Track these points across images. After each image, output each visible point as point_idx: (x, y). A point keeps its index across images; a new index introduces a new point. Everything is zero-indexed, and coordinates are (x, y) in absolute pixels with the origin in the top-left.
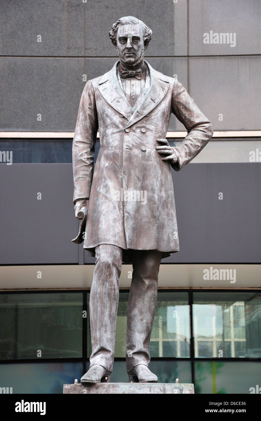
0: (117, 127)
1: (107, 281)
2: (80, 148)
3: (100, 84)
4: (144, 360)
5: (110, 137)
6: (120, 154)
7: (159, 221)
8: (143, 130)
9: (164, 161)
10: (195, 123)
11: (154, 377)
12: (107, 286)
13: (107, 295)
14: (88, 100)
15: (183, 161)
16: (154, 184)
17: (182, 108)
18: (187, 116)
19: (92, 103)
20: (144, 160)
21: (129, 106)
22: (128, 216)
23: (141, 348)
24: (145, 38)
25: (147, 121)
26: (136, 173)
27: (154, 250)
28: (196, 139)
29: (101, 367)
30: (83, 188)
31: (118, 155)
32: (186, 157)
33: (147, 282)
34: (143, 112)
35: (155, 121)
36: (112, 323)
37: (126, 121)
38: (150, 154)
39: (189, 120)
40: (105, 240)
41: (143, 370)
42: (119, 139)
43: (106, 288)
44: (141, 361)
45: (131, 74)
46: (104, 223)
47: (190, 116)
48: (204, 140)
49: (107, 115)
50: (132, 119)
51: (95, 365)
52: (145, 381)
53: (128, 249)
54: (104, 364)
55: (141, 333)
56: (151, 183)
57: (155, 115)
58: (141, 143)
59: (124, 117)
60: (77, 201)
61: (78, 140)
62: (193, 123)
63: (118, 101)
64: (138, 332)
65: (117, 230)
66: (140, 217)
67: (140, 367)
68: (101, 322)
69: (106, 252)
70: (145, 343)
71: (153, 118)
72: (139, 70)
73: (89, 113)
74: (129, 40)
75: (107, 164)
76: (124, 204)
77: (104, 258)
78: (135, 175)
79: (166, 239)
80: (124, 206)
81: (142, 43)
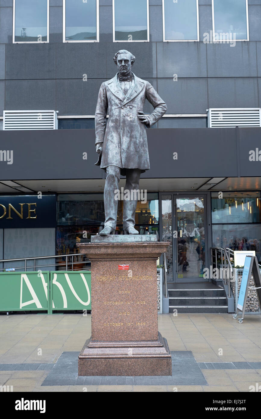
0: (118, 105)
2: (99, 117)
3: (109, 84)
4: (132, 224)
5: (114, 111)
6: (119, 119)
7: (139, 154)
8: (131, 107)
9: (142, 123)
10: (158, 104)
11: (137, 232)
13: (113, 191)
14: (103, 92)
15: (152, 123)
16: (137, 135)
17: (151, 96)
19: (105, 94)
20: (131, 122)
21: (123, 95)
22: (123, 151)
23: (130, 218)
24: (132, 61)
25: (133, 102)
26: (127, 129)
27: (136, 168)
28: (158, 112)
30: (100, 137)
32: (153, 121)
33: (133, 185)
34: (130, 98)
35: (137, 102)
36: (115, 206)
37: (122, 102)
38: (134, 119)
39: (155, 102)
40: (112, 163)
41: (131, 229)
42: (118, 112)
43: (112, 188)
44: (130, 225)
45: (125, 79)
46: (110, 155)
47: (155, 100)
48: (162, 113)
49: (112, 100)
50: (125, 101)
51: (107, 226)
52: (132, 234)
53: (123, 168)
54: (111, 226)
56: (135, 134)
57: (137, 99)
59: (121, 100)
60: (97, 144)
61: (98, 113)
63: (118, 92)
64: (129, 210)
65: (117, 159)
66: (129, 152)
67: (130, 227)
68: (110, 205)
69: (112, 170)
70: (132, 215)
71: (136, 101)
72: (128, 77)
73: (103, 99)
74: (123, 61)
75: (112, 125)
76: (121, 145)
77: (111, 173)
78: (127, 130)
79: (143, 163)
80: (121, 146)
81: (130, 63)
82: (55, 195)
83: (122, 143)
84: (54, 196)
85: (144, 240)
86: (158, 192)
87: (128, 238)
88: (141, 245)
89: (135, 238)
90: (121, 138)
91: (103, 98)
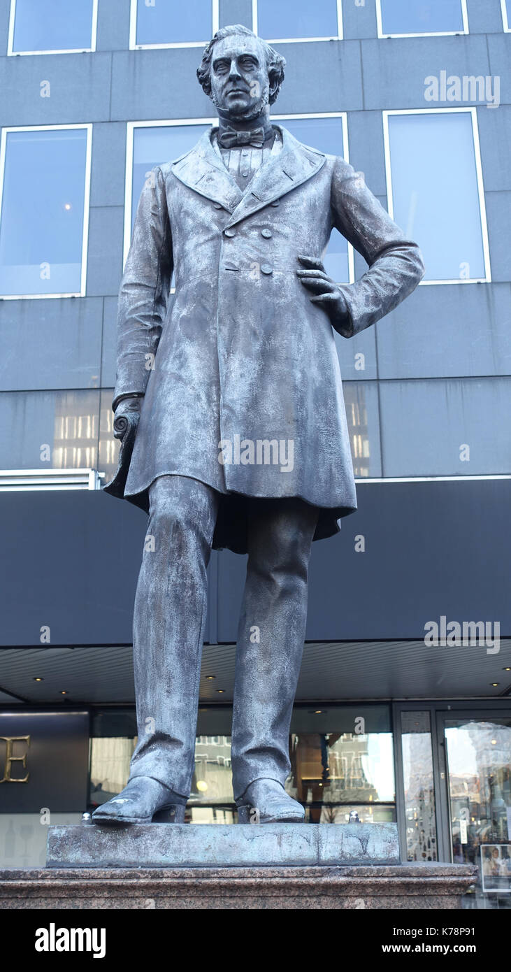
0: (207, 229)
1: (171, 564)
2: (132, 296)
3: (175, 164)
4: (274, 769)
5: (192, 255)
6: (213, 283)
7: (306, 431)
8: (266, 233)
9: (316, 303)
10: (384, 243)
11: (294, 809)
12: (171, 578)
13: (174, 599)
14: (151, 199)
15: (361, 314)
16: (293, 346)
17: (355, 209)
18: (366, 226)
19: (160, 202)
20: (268, 295)
21: (232, 185)
22: (230, 414)
23: (265, 739)
25: (274, 214)
26: (247, 320)
27: (292, 497)
28: (387, 271)
29: (155, 781)
30: (134, 373)
31: (209, 285)
32: (367, 306)
33: (280, 581)
34: (264, 195)
35: (293, 218)
36: (186, 672)
37: (226, 214)
38: (281, 281)
39: (372, 237)
40: (172, 466)
41: (267, 793)
42: (210, 254)
43: (169, 580)
44: (265, 772)
45: (242, 137)
46: (169, 430)
47: (373, 226)
48: (407, 276)
49: (187, 213)
50: (242, 211)
51: (138, 778)
52: (271, 819)
53: (229, 491)
54: (161, 773)
55: (267, 704)
56: (286, 343)
57: (293, 206)
58: (261, 258)
59: (222, 209)
60: (119, 402)
61: (128, 282)
62: (381, 242)
63: (210, 179)
64: (258, 700)
65: (201, 447)
66: (258, 423)
67: (260, 786)
68: (157, 666)
69: (170, 494)
70: (276, 725)
71: (288, 210)
72: (258, 130)
73: (153, 224)
74: (233, 63)
75: (184, 313)
76: (219, 389)
77: (164, 508)
78: (247, 324)
79: (323, 476)
80: (219, 396)
81: (262, 72)
82: (86, 713)
83: (222, 379)
84: (85, 715)
85: (328, 852)
86: (390, 704)
87: (245, 843)
88: (312, 881)
89: (280, 844)
90: (221, 359)
91: (151, 222)
